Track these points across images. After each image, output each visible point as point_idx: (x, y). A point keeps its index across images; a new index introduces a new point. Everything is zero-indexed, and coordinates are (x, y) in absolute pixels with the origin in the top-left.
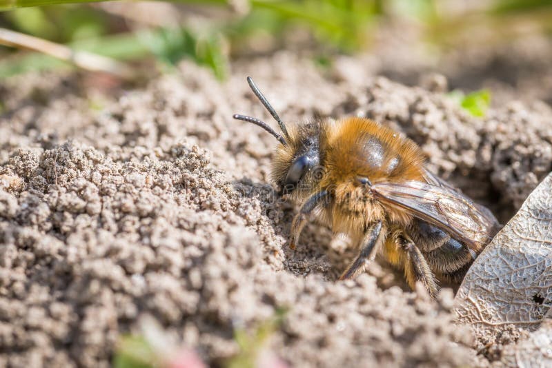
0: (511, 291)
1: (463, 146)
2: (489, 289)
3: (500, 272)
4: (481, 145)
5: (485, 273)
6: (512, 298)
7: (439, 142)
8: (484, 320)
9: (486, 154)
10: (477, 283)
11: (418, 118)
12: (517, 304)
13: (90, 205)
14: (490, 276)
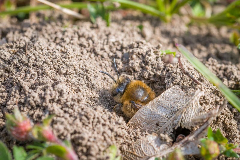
0: (150, 120)
1: (158, 69)
2: (143, 118)
3: (148, 113)
4: (164, 69)
5: (144, 113)
6: (150, 122)
7: (152, 65)
8: (140, 127)
9: (164, 73)
10: (140, 115)
11: (147, 56)
12: (151, 124)
13: (29, 64)
14: (145, 114)
